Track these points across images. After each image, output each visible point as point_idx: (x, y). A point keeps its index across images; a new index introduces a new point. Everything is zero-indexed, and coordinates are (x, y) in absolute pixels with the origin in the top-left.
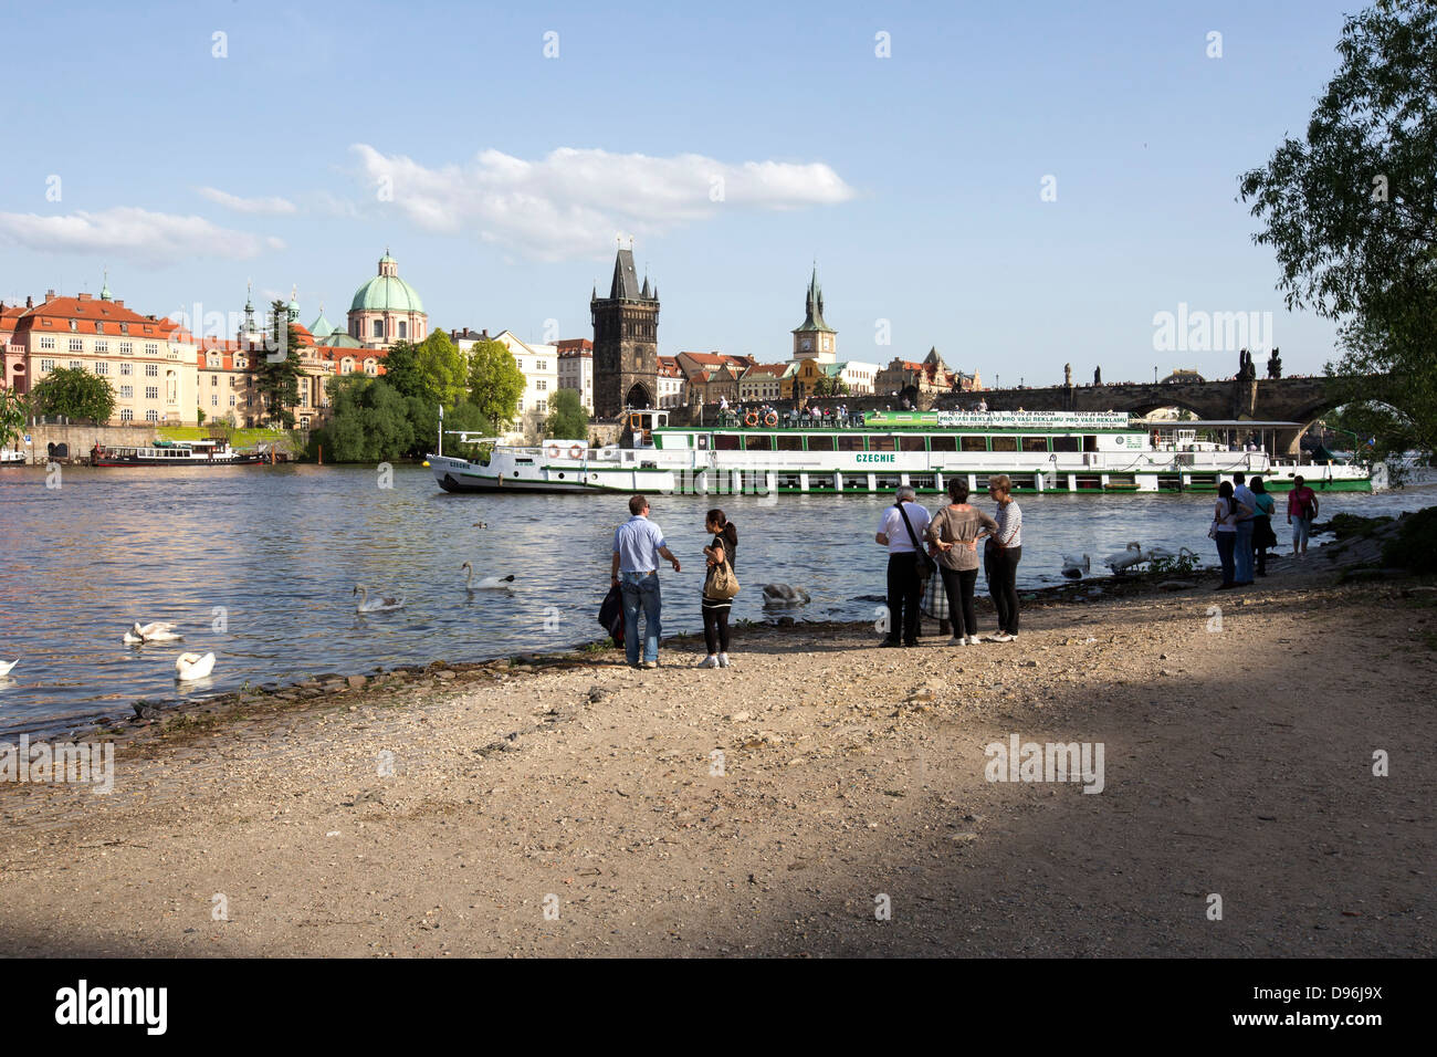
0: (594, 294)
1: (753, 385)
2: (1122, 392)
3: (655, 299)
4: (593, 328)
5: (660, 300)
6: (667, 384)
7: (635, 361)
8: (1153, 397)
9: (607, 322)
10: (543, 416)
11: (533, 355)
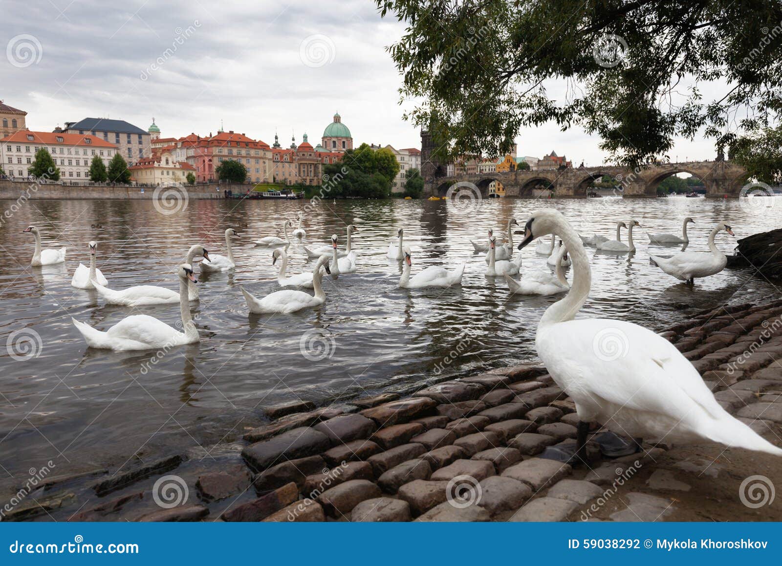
0: (422, 129)
1: (484, 167)
10: (405, 181)
11: (400, 154)
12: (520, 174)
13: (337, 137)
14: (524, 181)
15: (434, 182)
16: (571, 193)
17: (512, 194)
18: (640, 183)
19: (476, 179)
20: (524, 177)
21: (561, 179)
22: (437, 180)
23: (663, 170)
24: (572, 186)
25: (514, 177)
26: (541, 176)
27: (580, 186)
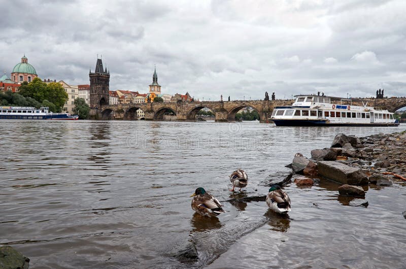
0: (90, 71)
1: (138, 99)
2: (236, 102)
3: (109, 73)
4: (90, 81)
6: (113, 99)
9: (94, 80)
10: (74, 106)
11: (70, 88)
12: (154, 105)
13: (31, 74)
14: (157, 109)
15: (99, 108)
16: (185, 118)
17: (149, 118)
18: (224, 113)
19: (126, 107)
20: (157, 107)
21: (179, 108)
22: (101, 107)
23: (237, 105)
24: (185, 113)
25: (150, 107)
26: (167, 106)
27: (191, 114)
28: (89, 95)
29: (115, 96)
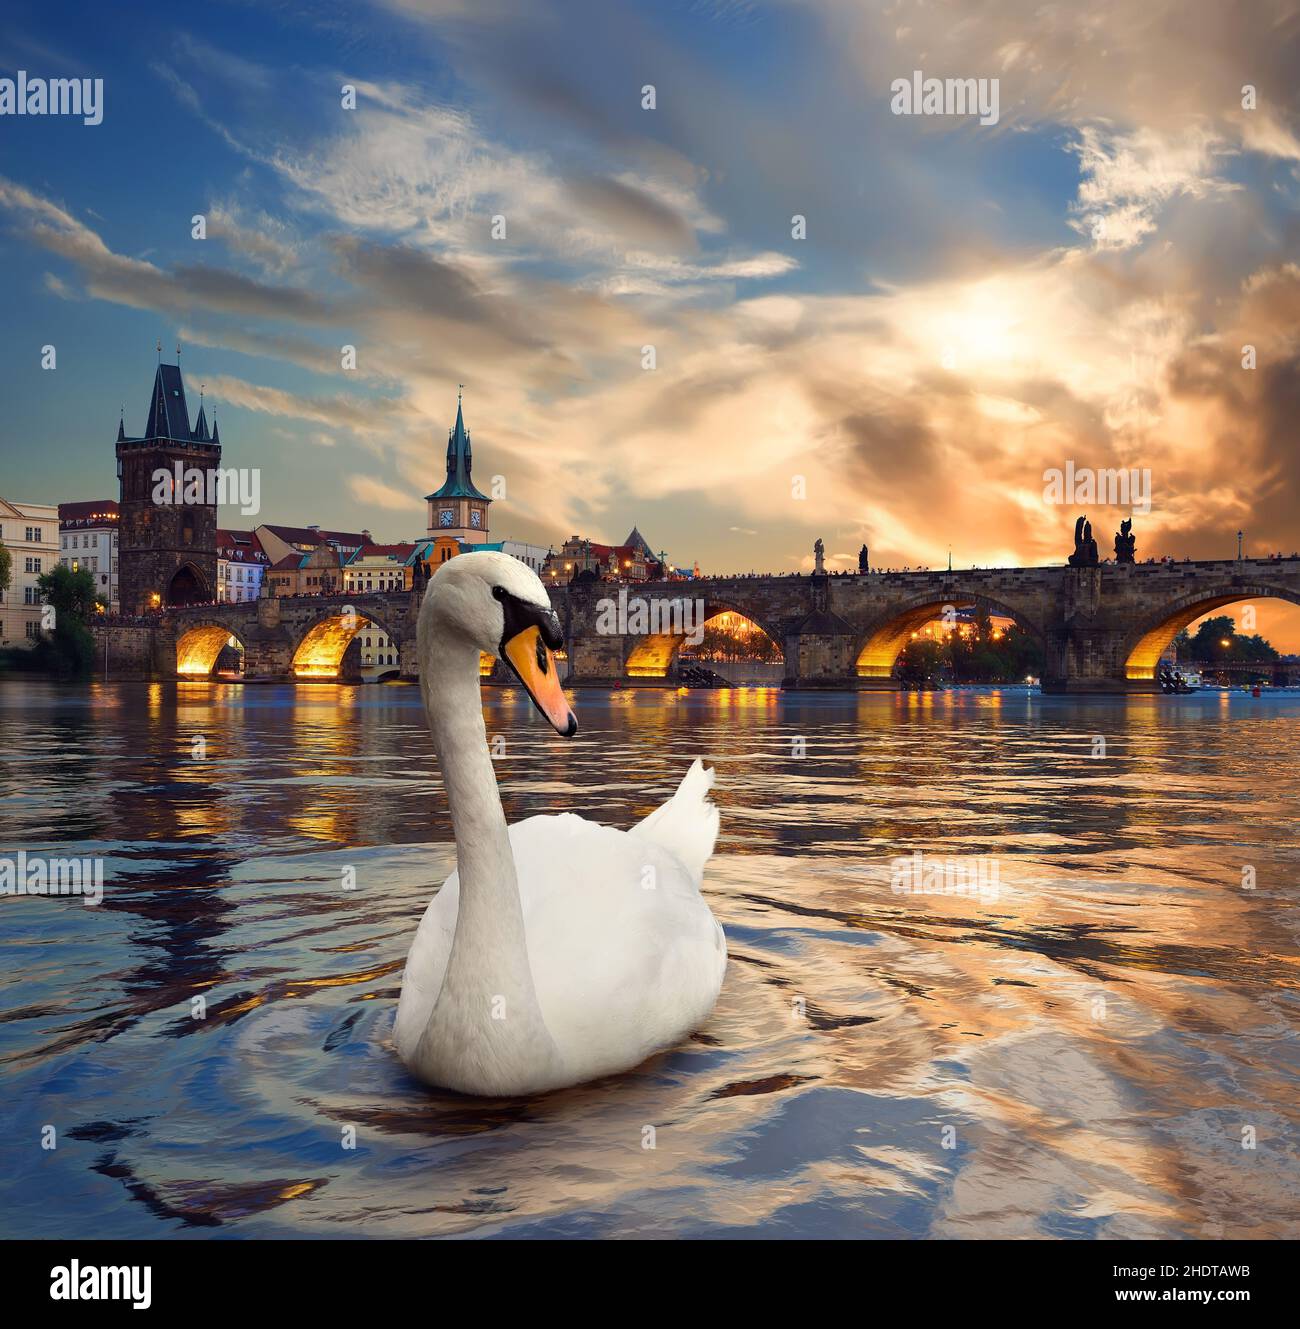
0: (122, 430)
1: (365, 574)
2: (899, 583)
3: (216, 438)
4: (118, 482)
5: (222, 442)
6: (240, 572)
7: (182, 532)
8: (946, 592)
9: (141, 473)
11: (20, 517)
15: (163, 623)
18: (837, 639)
23: (908, 596)
28: (115, 552)
29: (248, 558)
